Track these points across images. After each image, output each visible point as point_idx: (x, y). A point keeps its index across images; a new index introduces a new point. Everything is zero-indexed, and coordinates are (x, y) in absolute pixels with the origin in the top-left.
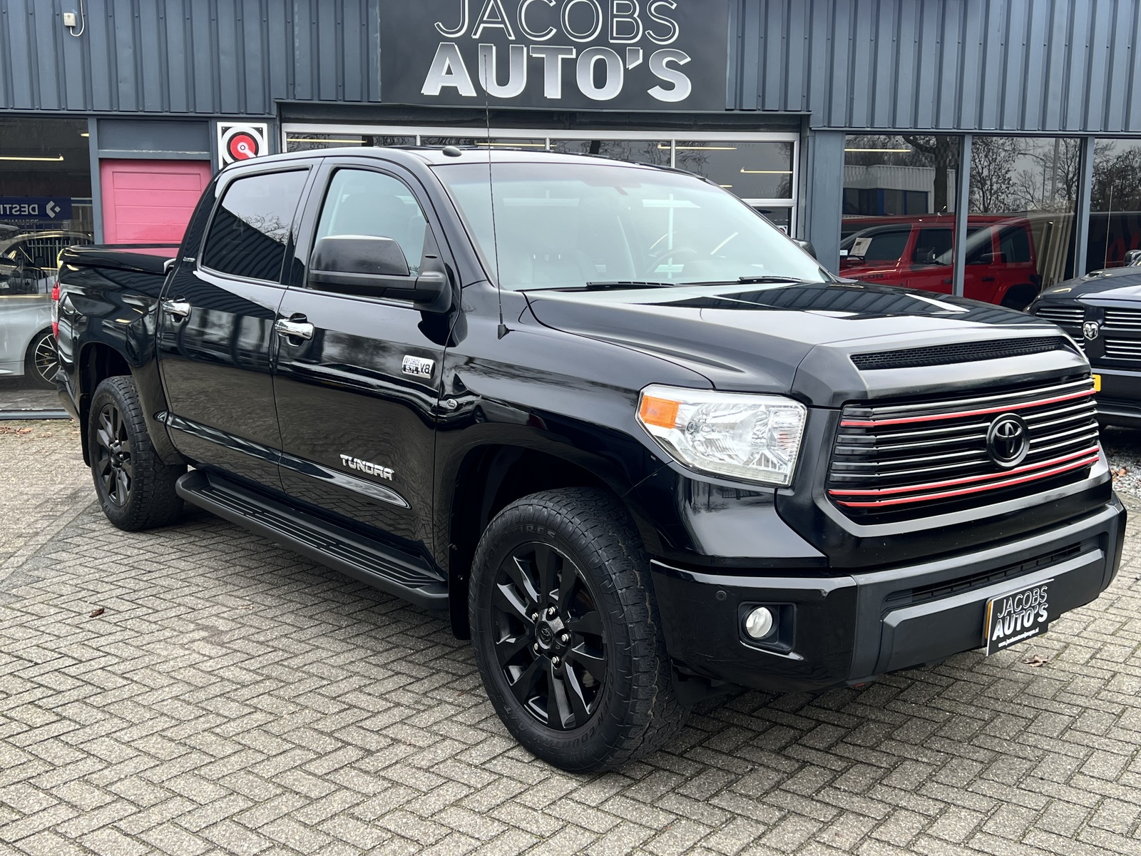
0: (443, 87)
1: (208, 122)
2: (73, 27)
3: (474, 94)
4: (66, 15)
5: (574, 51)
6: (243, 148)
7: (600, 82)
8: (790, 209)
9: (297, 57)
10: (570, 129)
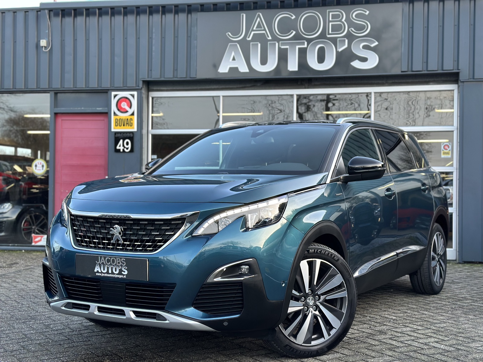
0: (230, 68)
2: (45, 47)
3: (248, 71)
4: (41, 41)
5: (306, 43)
6: (124, 105)
7: (321, 59)
8: (453, 131)
9: (153, 56)
10: (308, 88)
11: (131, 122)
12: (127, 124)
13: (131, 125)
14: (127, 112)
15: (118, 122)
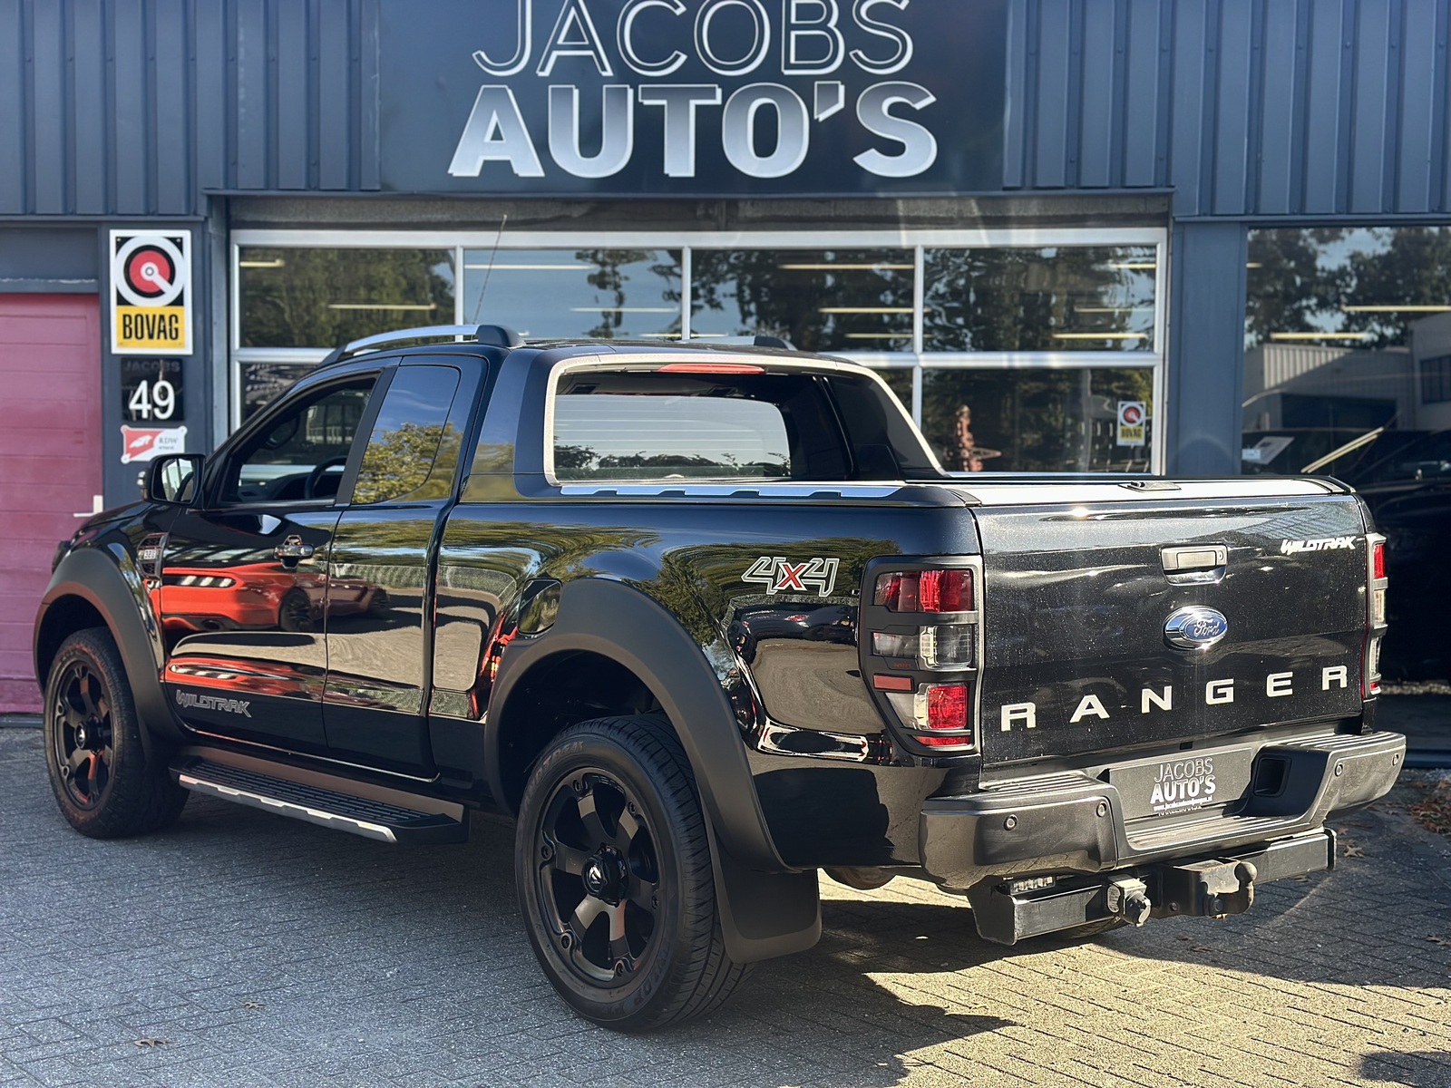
0: (486, 163)
1: (94, 231)
3: (541, 174)
5: (719, 92)
6: (150, 272)
7: (765, 144)
8: (1151, 369)
9: (241, 118)
10: (727, 229)
11: (174, 325)
12: (159, 331)
13: (174, 335)
14: (160, 293)
15: (133, 326)
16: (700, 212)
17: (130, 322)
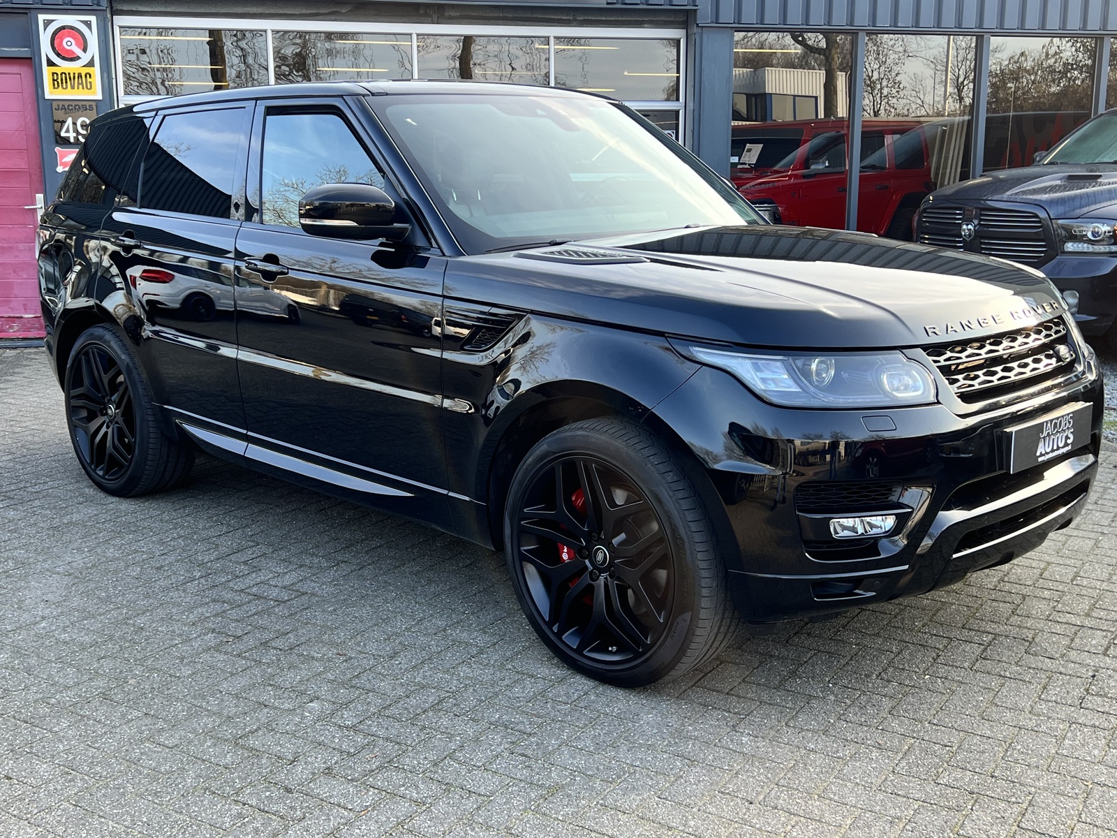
1: (27, 13)
6: (69, 43)
8: (677, 113)
10: (438, 23)
11: (89, 80)
12: (78, 84)
13: (90, 87)
14: (78, 58)
15: (59, 80)
16: (421, 12)
17: (58, 79)
